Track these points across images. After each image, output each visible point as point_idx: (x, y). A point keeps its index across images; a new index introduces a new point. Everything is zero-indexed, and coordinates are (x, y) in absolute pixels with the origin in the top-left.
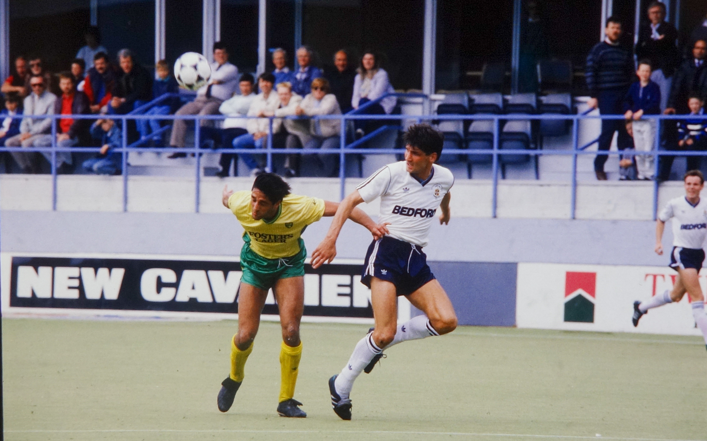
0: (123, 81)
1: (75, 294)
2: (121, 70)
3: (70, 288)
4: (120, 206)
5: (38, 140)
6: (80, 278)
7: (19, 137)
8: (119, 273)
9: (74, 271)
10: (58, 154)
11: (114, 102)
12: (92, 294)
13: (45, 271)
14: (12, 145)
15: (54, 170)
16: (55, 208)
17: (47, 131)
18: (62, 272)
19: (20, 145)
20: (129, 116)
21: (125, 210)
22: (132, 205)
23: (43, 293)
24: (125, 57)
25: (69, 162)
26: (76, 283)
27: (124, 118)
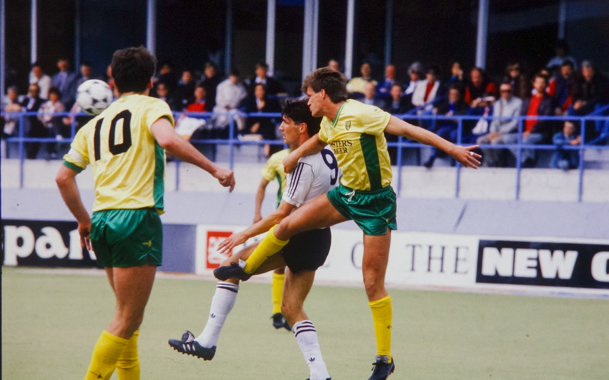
0: (584, 86)
1: (533, 274)
2: (582, 79)
3: (529, 267)
4: (574, 197)
5: (506, 138)
6: (538, 259)
7: (489, 136)
8: (572, 256)
9: (533, 253)
10: (523, 150)
11: (577, 105)
12: (548, 273)
13: (507, 252)
14: (483, 142)
15: (518, 164)
16: (518, 197)
17: (514, 131)
18: (522, 253)
19: (489, 143)
20: (588, 118)
21: (580, 200)
22: (587, 196)
23: (505, 272)
24: (588, 67)
25: (532, 156)
26: (534, 263)
27: (583, 119)
